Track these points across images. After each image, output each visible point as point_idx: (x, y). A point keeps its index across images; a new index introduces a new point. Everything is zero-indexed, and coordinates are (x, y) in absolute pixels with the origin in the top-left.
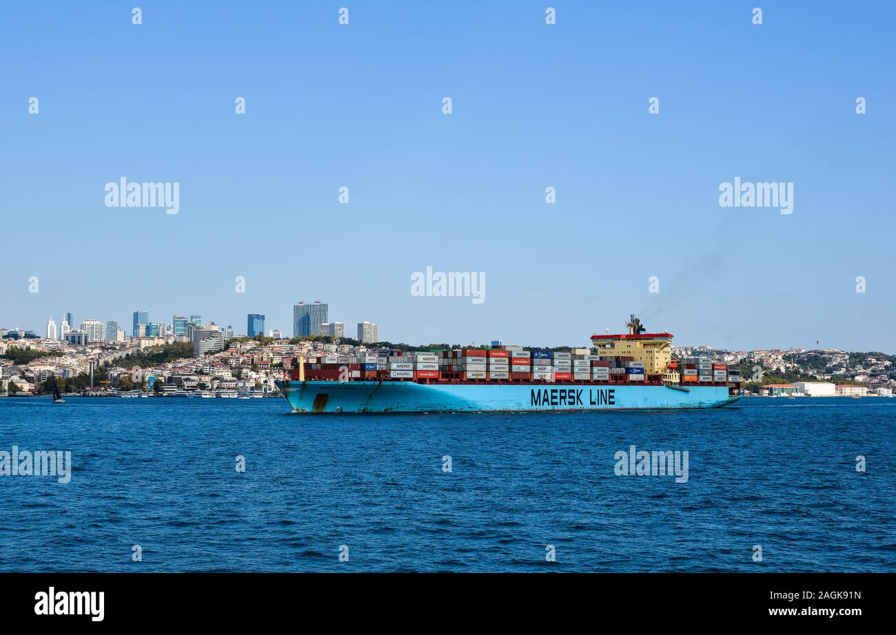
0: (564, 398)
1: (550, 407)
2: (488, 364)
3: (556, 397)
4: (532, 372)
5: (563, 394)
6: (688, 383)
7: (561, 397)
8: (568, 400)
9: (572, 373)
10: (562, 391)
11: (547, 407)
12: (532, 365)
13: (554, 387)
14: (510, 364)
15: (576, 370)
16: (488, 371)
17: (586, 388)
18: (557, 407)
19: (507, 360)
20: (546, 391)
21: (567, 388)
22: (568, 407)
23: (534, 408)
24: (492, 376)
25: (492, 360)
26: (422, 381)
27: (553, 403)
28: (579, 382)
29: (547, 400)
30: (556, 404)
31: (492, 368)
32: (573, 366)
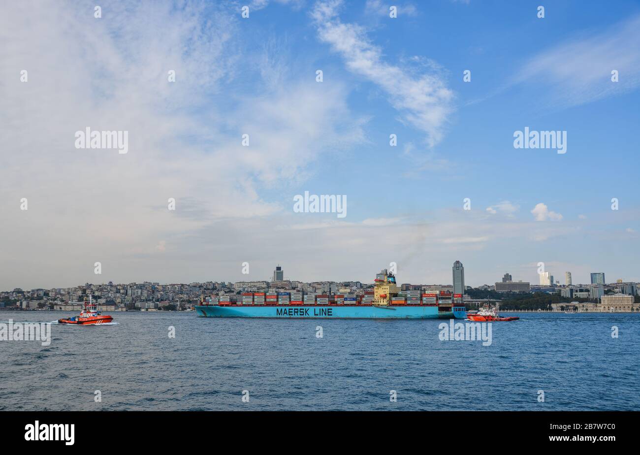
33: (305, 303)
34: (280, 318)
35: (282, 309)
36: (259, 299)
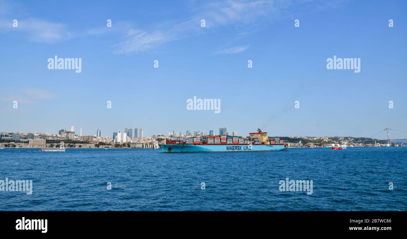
0: (236, 148)
1: (232, 151)
2: (214, 140)
3: (234, 148)
4: (227, 142)
5: (236, 147)
6: (272, 144)
7: (235, 148)
8: (237, 149)
9: (239, 142)
10: (235, 147)
11: (231, 150)
12: (227, 140)
13: (233, 146)
14: (221, 140)
15: (240, 141)
16: (214, 142)
17: (243, 146)
18: (234, 151)
19: (220, 139)
20: (231, 147)
21: (237, 146)
22: (237, 150)
23: (228, 151)
24: (216, 143)
25: (215, 139)
26: (195, 144)
27: (233, 150)
28: (240, 144)
29: (231, 149)
30: (234, 150)
31: (215, 141)
32: (239, 140)
33: (240, 143)
34: (228, 152)
35: (229, 147)
36: (217, 141)
